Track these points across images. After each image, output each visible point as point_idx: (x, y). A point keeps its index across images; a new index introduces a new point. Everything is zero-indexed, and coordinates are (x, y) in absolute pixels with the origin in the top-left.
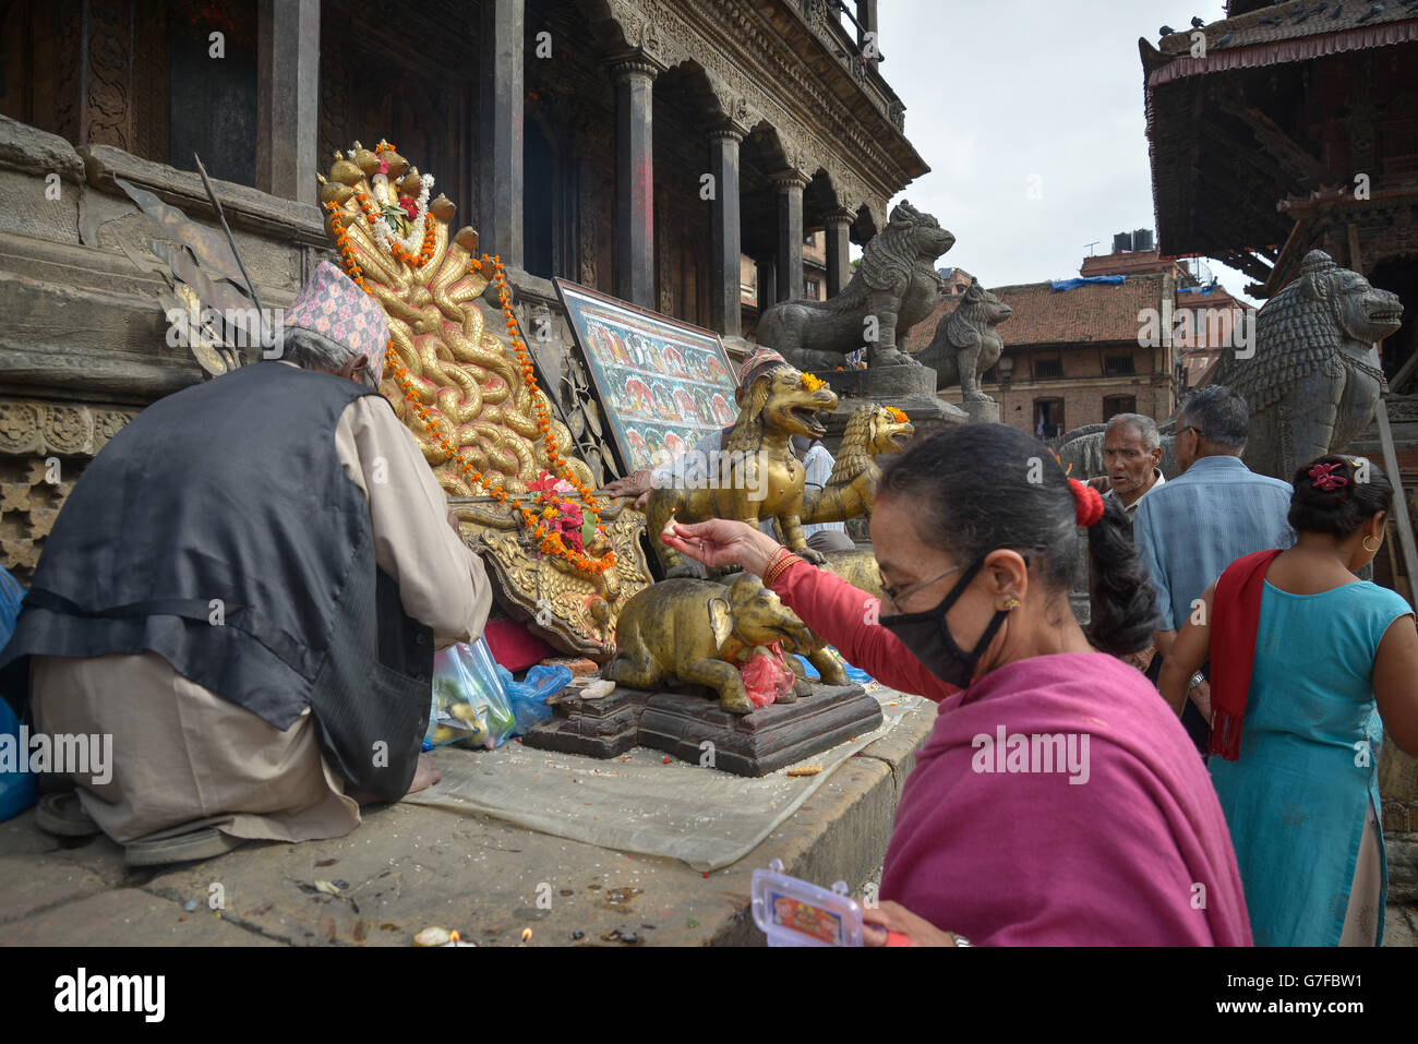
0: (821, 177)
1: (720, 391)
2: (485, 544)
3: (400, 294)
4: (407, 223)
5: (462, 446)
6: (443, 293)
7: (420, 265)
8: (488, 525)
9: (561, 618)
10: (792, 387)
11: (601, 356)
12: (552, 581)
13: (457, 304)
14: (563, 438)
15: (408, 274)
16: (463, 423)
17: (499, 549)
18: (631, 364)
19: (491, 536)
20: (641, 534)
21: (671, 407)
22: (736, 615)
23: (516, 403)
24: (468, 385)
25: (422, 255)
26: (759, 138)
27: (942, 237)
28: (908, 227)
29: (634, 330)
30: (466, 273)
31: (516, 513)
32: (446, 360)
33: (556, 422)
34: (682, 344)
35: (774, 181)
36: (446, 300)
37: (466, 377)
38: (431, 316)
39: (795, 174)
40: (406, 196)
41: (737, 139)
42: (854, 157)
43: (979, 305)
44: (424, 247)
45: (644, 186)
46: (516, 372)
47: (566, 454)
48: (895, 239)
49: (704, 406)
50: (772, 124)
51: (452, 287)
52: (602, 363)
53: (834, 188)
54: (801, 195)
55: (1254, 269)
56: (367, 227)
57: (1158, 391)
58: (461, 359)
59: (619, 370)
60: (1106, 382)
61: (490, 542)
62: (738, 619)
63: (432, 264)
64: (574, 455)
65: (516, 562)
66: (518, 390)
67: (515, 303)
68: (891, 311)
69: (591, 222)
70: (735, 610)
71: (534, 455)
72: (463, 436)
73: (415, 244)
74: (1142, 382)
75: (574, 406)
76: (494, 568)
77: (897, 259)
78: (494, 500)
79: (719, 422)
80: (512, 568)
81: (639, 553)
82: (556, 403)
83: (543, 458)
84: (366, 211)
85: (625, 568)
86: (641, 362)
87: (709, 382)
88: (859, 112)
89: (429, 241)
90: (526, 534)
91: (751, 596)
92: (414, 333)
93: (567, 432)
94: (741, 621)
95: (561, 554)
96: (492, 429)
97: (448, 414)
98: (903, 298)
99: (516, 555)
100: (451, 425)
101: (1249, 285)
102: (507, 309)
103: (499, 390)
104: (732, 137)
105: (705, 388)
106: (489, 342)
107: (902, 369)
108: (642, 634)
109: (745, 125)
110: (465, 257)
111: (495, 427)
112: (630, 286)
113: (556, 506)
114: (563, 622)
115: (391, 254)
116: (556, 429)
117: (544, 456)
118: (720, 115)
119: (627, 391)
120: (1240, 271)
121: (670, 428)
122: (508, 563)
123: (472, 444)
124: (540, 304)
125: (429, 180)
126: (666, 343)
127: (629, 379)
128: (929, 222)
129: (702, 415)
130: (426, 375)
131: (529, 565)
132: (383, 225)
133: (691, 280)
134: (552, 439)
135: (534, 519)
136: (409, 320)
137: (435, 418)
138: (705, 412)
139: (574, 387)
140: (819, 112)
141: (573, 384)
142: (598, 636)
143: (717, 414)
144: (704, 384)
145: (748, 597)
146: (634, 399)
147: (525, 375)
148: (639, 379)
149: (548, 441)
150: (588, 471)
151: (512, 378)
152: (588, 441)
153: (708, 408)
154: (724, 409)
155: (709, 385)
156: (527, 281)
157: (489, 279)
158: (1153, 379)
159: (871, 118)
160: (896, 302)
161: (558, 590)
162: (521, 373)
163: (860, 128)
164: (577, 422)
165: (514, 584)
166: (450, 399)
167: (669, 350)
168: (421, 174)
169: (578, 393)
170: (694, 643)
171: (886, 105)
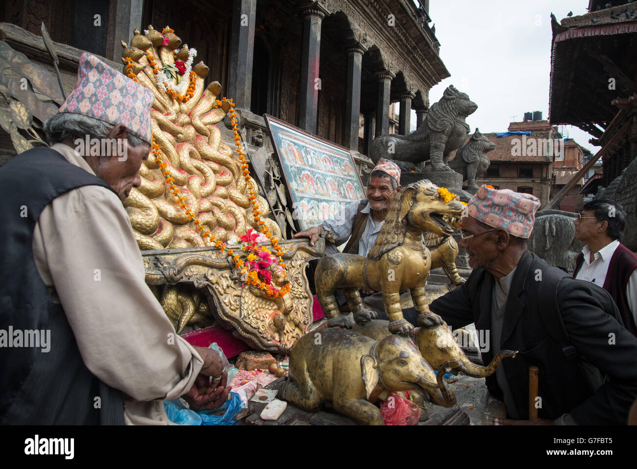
0: (400, 75)
1: (350, 180)
2: (208, 280)
3: (170, 117)
4: (178, 76)
5: (201, 212)
6: (197, 118)
7: (184, 101)
8: (211, 266)
9: (255, 328)
10: (431, 197)
11: (288, 159)
12: (250, 302)
13: (206, 125)
14: (263, 206)
15: (177, 106)
16: (203, 197)
17: (217, 283)
18: (305, 164)
19: (212, 274)
20: (307, 267)
21: (325, 189)
22: (381, 368)
23: (237, 185)
24: (208, 175)
25: (187, 95)
26: (371, 54)
27: (471, 105)
28: (453, 99)
29: (307, 145)
30: (213, 108)
31: (230, 258)
32: (195, 159)
33: (261, 197)
34: (332, 154)
35: (378, 76)
36: (199, 123)
37: (207, 170)
38: (189, 132)
39: (388, 73)
40: (180, 61)
41: (361, 53)
42: (415, 66)
43: (479, 142)
44: (188, 91)
45: (315, 72)
46: (238, 167)
47: (265, 217)
48: (446, 105)
49: (342, 188)
50: (378, 47)
51: (204, 115)
52: (289, 164)
53: (406, 81)
54: (390, 84)
55: (595, 132)
56: (152, 76)
57: (544, 186)
58: (205, 158)
59: (298, 167)
60: (520, 180)
61: (211, 278)
62: (383, 372)
63: (192, 101)
64: (269, 217)
65: (228, 291)
66: (239, 178)
67: (242, 127)
68: (442, 143)
69: (287, 91)
70: (380, 365)
71: (245, 217)
72: (202, 206)
73: (182, 88)
74: (536, 181)
75: (272, 188)
76: (212, 296)
77: (447, 115)
78: (217, 249)
79: (349, 197)
80: (225, 295)
81: (305, 279)
82: (261, 186)
83: (251, 219)
84: (153, 67)
85: (296, 290)
86: (310, 163)
87: (345, 175)
88: (420, 45)
89: (192, 88)
90: (235, 272)
91: (394, 356)
92: (177, 141)
93: (266, 204)
94: (385, 374)
95: (257, 285)
96: (220, 201)
97: (193, 192)
98: (449, 136)
99: (228, 287)
100: (194, 199)
101: (591, 139)
102: (235, 130)
103: (227, 178)
104: (359, 52)
105: (343, 179)
106: (223, 149)
107: (446, 174)
108: (309, 371)
109: (366, 46)
110: (213, 99)
111: (222, 200)
112: (305, 123)
113: (256, 253)
114: (256, 331)
115: (166, 93)
116: (260, 201)
117: (251, 218)
118: (354, 40)
119: (302, 180)
120: (587, 132)
121: (324, 200)
122: (222, 292)
123: (207, 211)
124: (258, 129)
125: (193, 52)
126: (324, 153)
127: (303, 172)
128: (464, 97)
129: (341, 193)
130: (181, 167)
131: (236, 293)
132: (162, 75)
133: (333, 123)
134: (257, 208)
135: (241, 262)
136: (174, 133)
137: (185, 195)
138: (343, 192)
139: (272, 177)
140: (401, 43)
141: (271, 174)
142: (277, 338)
143: (348, 193)
144: (342, 177)
145: (392, 357)
146: (305, 184)
147: (243, 169)
148: (309, 173)
149: (255, 209)
150: (277, 227)
151: (236, 171)
152: (278, 208)
153: (344, 189)
154: (352, 190)
155: (345, 177)
156: (251, 117)
157: (226, 112)
158: (541, 180)
159: (426, 48)
160: (445, 138)
161: (254, 308)
162: (241, 168)
163: (420, 52)
164: (272, 197)
165: (225, 307)
166: (196, 182)
167: (325, 158)
168: (189, 48)
169: (274, 180)
170: (347, 387)
171: (431, 43)
